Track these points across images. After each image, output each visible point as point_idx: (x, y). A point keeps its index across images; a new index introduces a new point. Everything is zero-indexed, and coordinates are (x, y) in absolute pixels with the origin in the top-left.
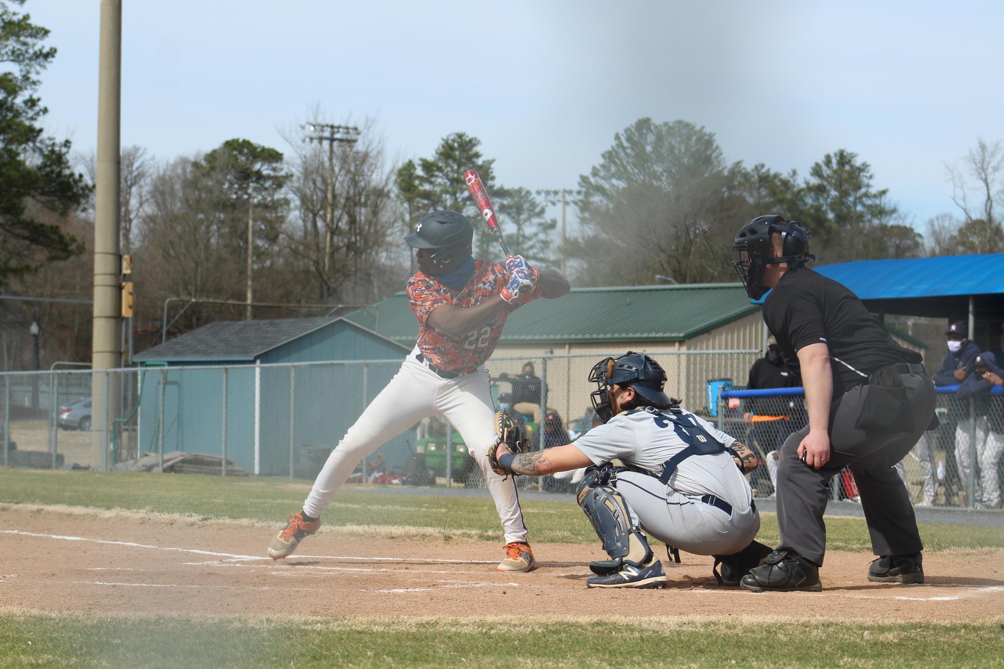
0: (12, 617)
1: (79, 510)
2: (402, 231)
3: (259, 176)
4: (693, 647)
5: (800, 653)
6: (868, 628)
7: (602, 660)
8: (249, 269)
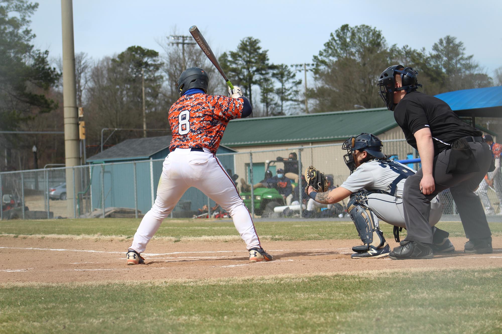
0: (33, 287)
1: (63, 236)
2: (222, 89)
3: (146, 64)
4: (387, 284)
5: (443, 285)
6: (477, 271)
7: (340, 293)
8: (144, 113)
